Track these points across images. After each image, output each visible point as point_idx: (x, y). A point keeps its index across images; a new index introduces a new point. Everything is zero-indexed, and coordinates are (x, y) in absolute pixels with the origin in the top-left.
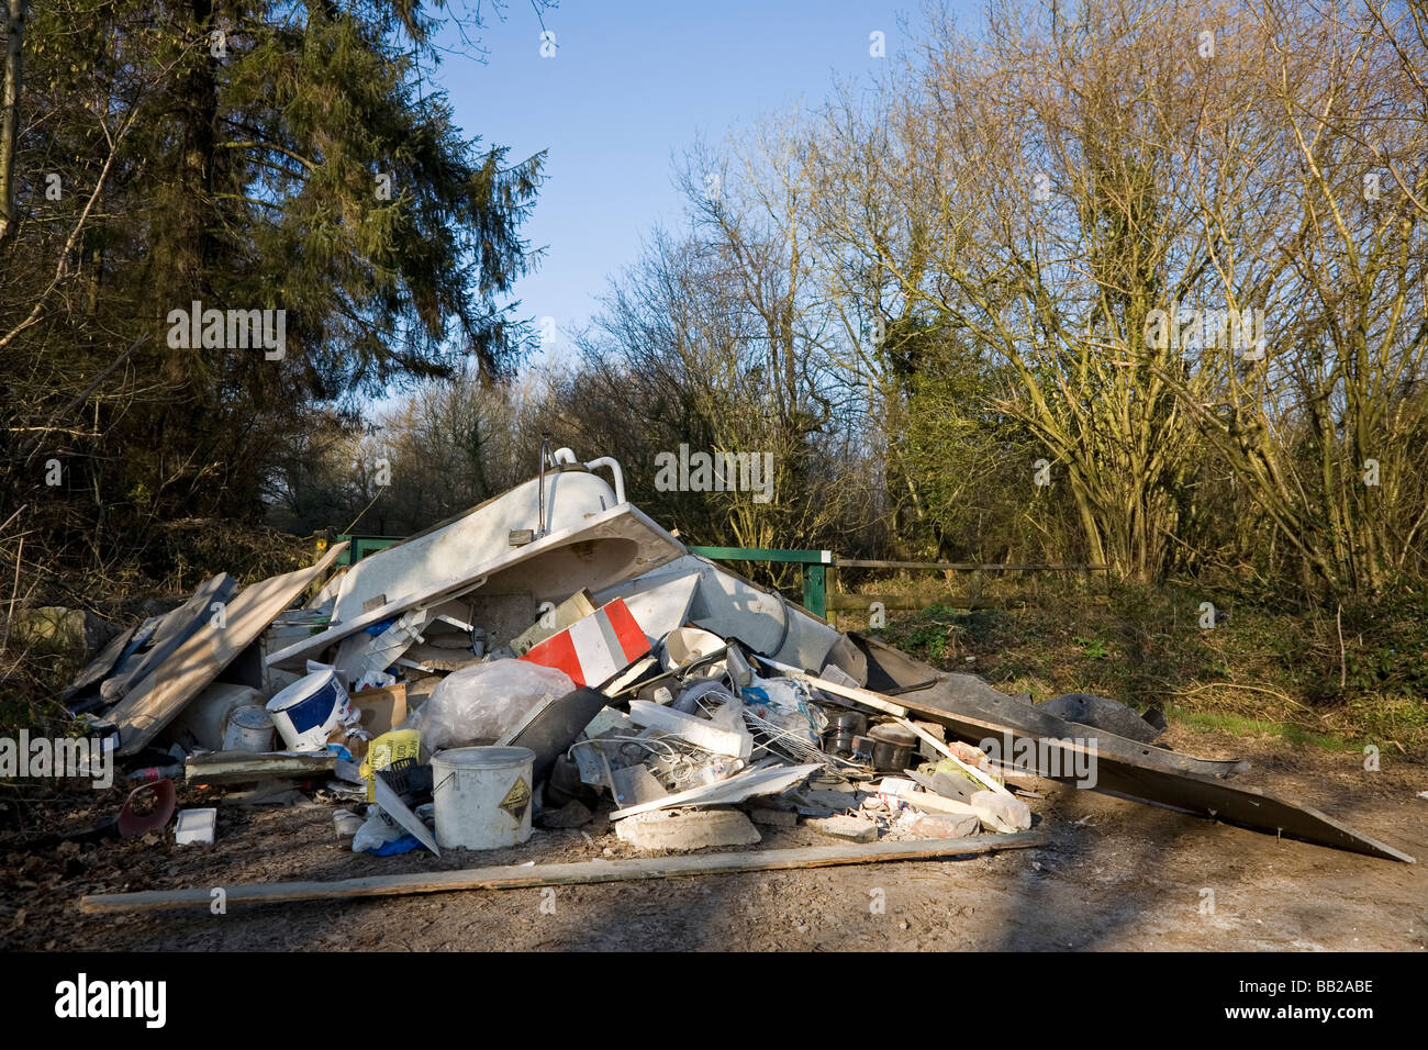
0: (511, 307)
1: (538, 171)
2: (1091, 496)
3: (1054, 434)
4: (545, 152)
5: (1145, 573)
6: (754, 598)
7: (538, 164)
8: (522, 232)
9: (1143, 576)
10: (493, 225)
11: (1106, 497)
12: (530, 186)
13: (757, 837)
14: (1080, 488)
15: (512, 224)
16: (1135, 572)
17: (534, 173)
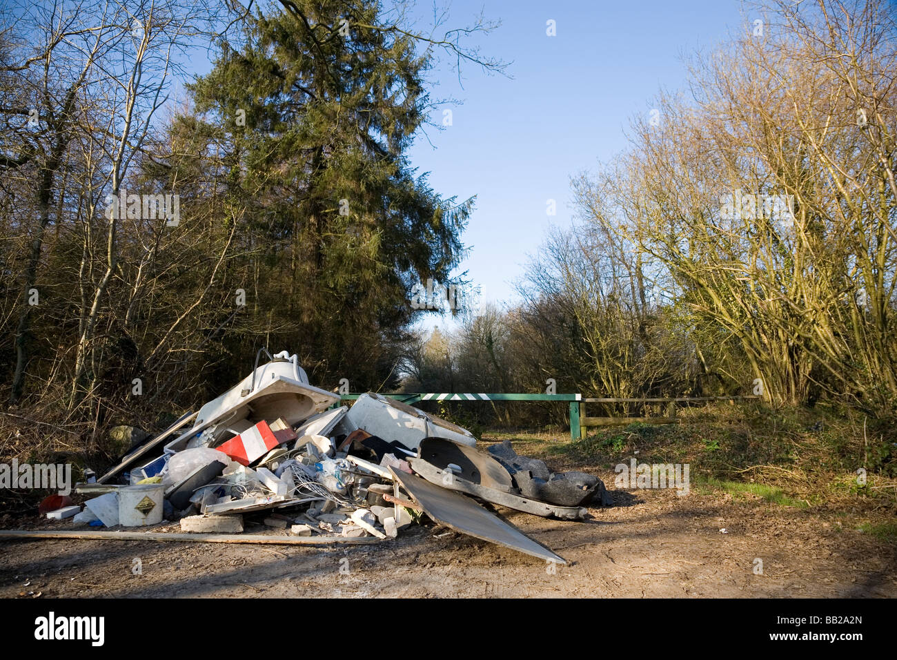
0: (464, 273)
1: (471, 206)
2: (757, 356)
3: (730, 321)
4: (475, 196)
5: (795, 399)
6: (409, 420)
7: (472, 202)
8: (462, 238)
9: (794, 402)
10: (446, 235)
11: (764, 356)
12: (466, 214)
13: (241, 529)
14: (750, 351)
15: (457, 235)
16: (789, 399)
17: (469, 207)
